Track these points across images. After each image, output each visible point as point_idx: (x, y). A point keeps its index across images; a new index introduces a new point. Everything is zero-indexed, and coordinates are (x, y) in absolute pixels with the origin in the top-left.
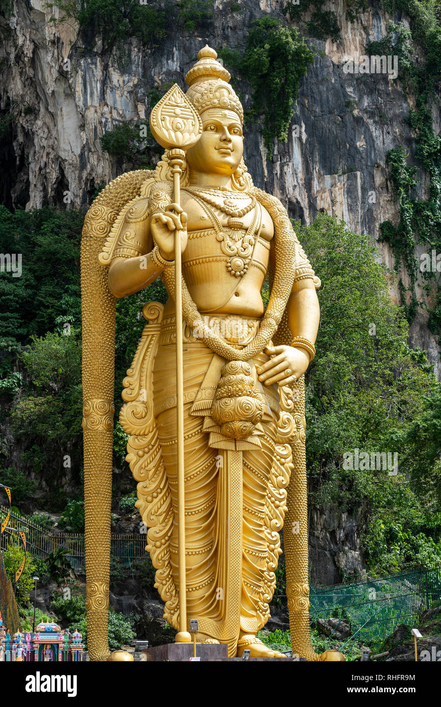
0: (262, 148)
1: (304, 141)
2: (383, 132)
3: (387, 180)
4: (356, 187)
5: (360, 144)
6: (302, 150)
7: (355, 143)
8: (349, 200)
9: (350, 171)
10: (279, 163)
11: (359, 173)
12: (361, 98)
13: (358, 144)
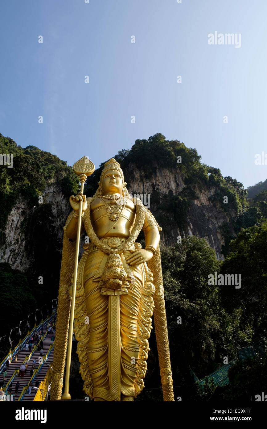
0: (178, 232)
1: (192, 228)
2: (217, 222)
3: (222, 236)
4: (212, 239)
5: (211, 226)
6: (192, 231)
7: (209, 227)
8: (210, 244)
9: (209, 236)
10: (184, 236)
11: (212, 235)
12: (208, 214)
13: (210, 227)
